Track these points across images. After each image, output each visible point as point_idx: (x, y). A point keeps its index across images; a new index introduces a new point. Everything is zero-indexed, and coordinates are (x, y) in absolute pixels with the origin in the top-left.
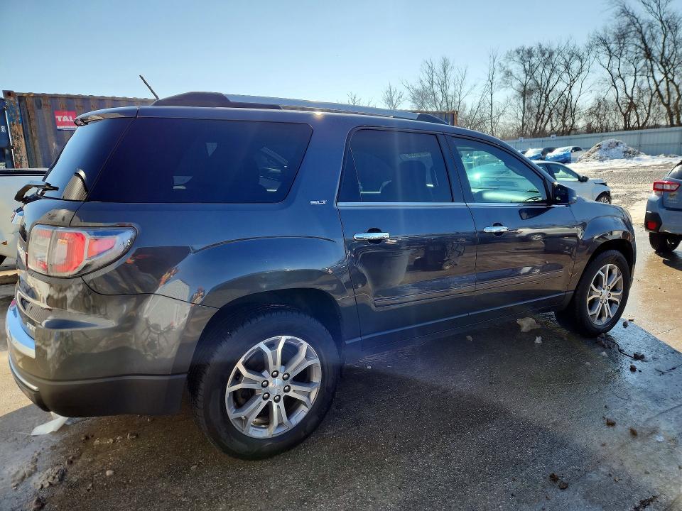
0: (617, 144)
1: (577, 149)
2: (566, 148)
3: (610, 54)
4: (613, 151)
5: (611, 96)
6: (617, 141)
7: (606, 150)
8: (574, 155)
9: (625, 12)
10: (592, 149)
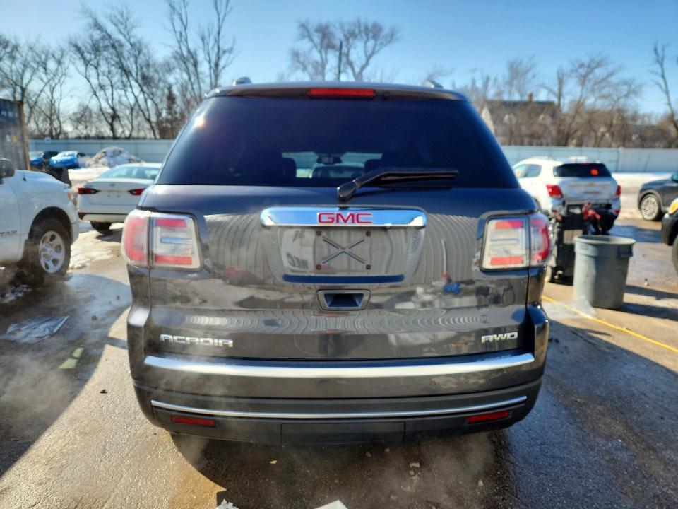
0: (120, 152)
1: (81, 155)
2: (71, 152)
3: (87, 63)
4: (119, 158)
5: (93, 104)
6: (120, 149)
7: (111, 157)
8: (81, 160)
9: (97, 26)
10: (98, 155)
